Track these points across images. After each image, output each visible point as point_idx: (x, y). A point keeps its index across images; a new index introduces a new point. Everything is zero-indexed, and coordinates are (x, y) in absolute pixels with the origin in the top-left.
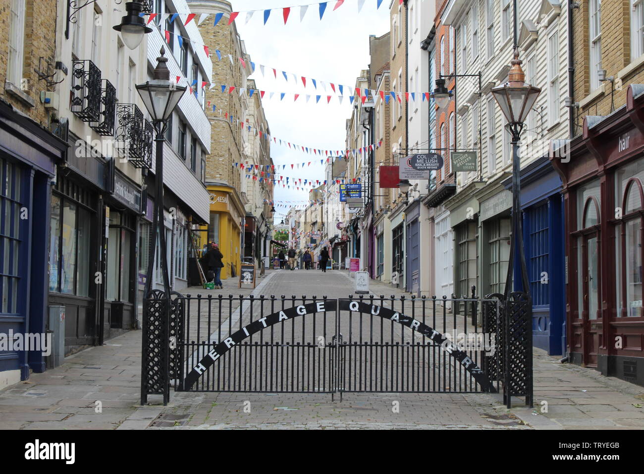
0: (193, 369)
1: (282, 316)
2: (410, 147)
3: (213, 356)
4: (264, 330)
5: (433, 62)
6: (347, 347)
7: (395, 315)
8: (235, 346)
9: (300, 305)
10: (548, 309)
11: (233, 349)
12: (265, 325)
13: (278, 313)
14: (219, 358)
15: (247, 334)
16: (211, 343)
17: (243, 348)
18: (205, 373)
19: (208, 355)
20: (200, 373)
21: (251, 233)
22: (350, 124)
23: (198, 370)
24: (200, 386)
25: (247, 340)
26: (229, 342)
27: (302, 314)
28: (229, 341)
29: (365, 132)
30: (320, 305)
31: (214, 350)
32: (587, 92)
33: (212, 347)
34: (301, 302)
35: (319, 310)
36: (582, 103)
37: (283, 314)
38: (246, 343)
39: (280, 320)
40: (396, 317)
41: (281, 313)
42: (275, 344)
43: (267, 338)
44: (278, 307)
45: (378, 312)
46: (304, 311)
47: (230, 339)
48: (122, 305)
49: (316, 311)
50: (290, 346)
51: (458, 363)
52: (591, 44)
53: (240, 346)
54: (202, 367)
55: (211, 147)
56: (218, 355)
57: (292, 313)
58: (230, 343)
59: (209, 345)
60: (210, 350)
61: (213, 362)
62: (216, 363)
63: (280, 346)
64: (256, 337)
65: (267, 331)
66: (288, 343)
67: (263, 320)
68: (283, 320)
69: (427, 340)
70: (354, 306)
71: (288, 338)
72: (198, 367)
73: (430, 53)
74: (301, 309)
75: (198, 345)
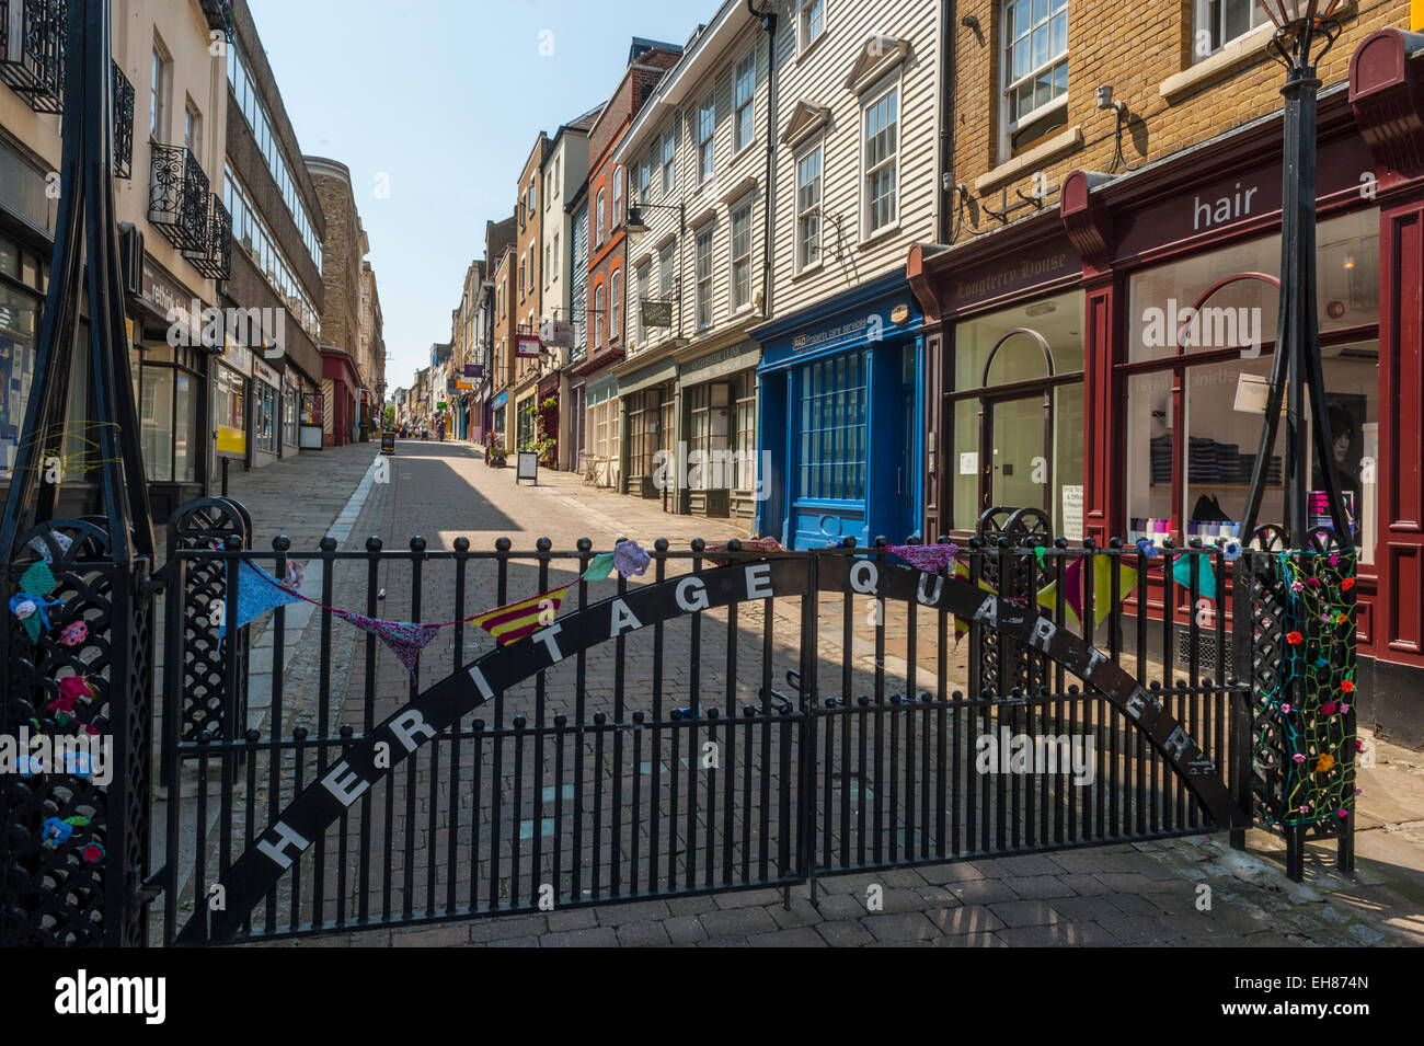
0: (251, 842)
1: (622, 617)
3: (342, 789)
4: (550, 670)
6: (838, 720)
7: (986, 605)
8: (435, 740)
9: (686, 577)
11: (425, 753)
12: (556, 655)
13: (605, 608)
14: (366, 796)
15: (485, 690)
16: (333, 734)
17: (467, 747)
18: (307, 865)
19: (317, 783)
20: (285, 862)
23: (276, 853)
25: (485, 713)
26: (409, 727)
27: (694, 607)
28: (408, 724)
30: (757, 575)
31: (344, 766)
33: (335, 752)
34: (693, 565)
35: (751, 593)
37: (626, 610)
38: (478, 725)
39: (615, 632)
40: (989, 610)
41: (618, 606)
42: (592, 724)
43: (560, 703)
44: (603, 585)
45: (937, 594)
46: (702, 599)
47: (414, 715)
49: (741, 596)
50: (647, 726)
53: (456, 739)
54: (290, 835)
56: (364, 785)
57: (655, 605)
58: (413, 730)
59: (323, 745)
60: (330, 762)
61: (338, 810)
62: (354, 816)
63: (610, 728)
64: (520, 700)
65: (562, 673)
66: (638, 718)
67: (546, 635)
68: (625, 631)
71: (638, 698)
72: (274, 836)
74: (690, 590)
75: (276, 748)
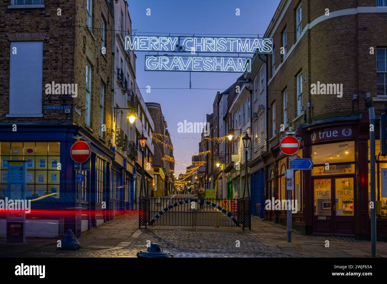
1: (178, 204)
2: (219, 153)
3: (159, 215)
4: (173, 208)
5: (227, 124)
6: (197, 213)
7: (211, 204)
9: (183, 201)
10: (260, 204)
11: (164, 213)
13: (177, 203)
15: (169, 209)
18: (157, 220)
19: (157, 215)
21: (167, 182)
22: (200, 144)
23: (155, 219)
24: (155, 223)
26: (163, 211)
29: (205, 147)
32: (272, 136)
33: (158, 213)
34: (184, 200)
35: (189, 202)
36: (270, 140)
38: (168, 212)
41: (178, 203)
43: (174, 210)
44: (177, 201)
45: (206, 203)
46: (185, 203)
48: (129, 203)
49: (188, 202)
51: (229, 218)
52: (273, 121)
53: (167, 212)
54: (156, 218)
55: (154, 153)
57: (181, 203)
59: (158, 212)
61: (159, 217)
62: (160, 218)
63: (178, 212)
64: (171, 210)
65: (174, 208)
67: (173, 205)
68: (179, 205)
69: (220, 211)
70: (199, 201)
71: (180, 210)
72: (155, 218)
73: (226, 121)
74: (184, 202)
75: (152, 212)
